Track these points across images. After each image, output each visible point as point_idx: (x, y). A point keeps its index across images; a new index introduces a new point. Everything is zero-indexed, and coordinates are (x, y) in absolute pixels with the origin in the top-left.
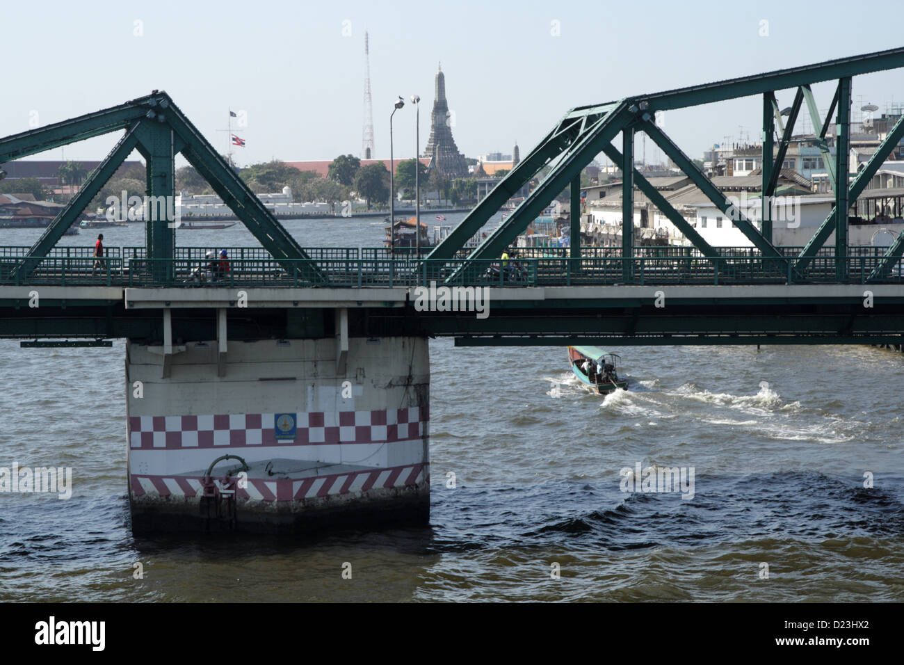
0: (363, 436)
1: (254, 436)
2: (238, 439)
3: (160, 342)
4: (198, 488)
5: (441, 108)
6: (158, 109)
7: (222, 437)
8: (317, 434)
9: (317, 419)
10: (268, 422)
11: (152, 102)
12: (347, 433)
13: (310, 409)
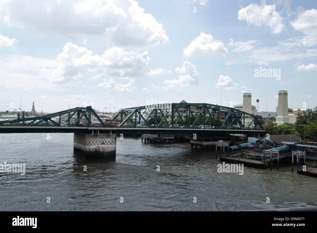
0: (111, 144)
1: (100, 144)
2: (98, 144)
3: (92, 133)
4: (94, 149)
5: (33, 106)
6: (90, 108)
7: (96, 144)
8: (106, 144)
9: (106, 142)
10: (101, 142)
11: (89, 107)
12: (109, 144)
13: (105, 141)
